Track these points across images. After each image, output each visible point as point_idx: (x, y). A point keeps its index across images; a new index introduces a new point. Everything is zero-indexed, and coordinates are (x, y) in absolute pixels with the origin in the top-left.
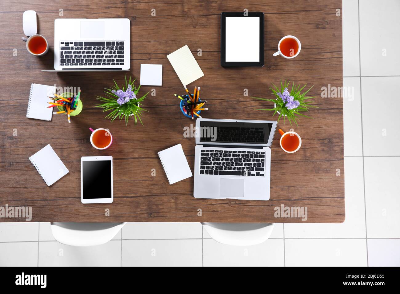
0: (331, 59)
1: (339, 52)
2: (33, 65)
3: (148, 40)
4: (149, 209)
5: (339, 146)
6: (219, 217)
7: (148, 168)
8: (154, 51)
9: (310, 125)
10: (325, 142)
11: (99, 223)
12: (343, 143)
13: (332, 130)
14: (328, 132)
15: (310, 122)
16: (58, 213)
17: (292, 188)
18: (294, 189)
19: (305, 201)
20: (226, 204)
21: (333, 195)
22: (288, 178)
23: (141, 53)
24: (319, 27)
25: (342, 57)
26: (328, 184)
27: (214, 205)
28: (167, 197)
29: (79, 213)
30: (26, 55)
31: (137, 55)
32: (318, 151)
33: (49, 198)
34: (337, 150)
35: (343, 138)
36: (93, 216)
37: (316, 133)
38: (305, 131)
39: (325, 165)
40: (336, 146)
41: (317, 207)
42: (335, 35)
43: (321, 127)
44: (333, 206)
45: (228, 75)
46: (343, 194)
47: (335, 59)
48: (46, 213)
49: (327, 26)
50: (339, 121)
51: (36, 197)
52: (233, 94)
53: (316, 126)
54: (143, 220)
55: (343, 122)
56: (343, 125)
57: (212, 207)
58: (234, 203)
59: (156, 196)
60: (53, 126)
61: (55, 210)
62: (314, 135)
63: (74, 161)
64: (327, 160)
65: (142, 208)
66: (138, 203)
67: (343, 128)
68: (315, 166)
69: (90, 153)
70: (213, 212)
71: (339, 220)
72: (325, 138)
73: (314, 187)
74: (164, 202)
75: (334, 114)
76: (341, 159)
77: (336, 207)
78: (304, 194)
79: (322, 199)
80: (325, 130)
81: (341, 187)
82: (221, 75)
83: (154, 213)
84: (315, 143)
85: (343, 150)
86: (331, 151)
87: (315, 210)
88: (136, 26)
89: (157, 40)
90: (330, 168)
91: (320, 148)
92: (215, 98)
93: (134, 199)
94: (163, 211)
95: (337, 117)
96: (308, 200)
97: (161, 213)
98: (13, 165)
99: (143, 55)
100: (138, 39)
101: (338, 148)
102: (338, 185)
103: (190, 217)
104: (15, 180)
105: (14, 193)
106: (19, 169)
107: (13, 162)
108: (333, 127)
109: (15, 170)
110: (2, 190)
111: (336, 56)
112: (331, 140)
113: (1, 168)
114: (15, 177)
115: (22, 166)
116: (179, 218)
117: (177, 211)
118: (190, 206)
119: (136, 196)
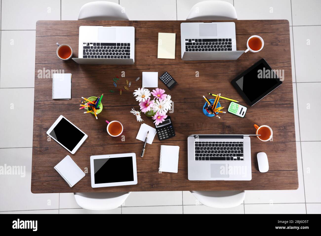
0: (283, 67)
1: (289, 63)
3: (147, 55)
4: (151, 181)
5: (292, 132)
7: (149, 150)
8: (152, 63)
9: (269, 117)
10: (281, 129)
12: (294, 129)
13: (286, 120)
14: (283, 121)
15: (269, 114)
16: (82, 186)
19: (268, 173)
21: (288, 169)
23: (142, 64)
24: (273, 44)
25: (291, 66)
26: (285, 160)
31: (139, 66)
34: (291, 135)
35: (294, 125)
37: (274, 122)
38: (266, 121)
39: (282, 146)
40: (289, 132)
41: (277, 178)
42: (285, 50)
43: (278, 117)
44: (289, 177)
45: (208, 80)
46: (296, 167)
47: (286, 67)
49: (279, 44)
50: (291, 113)
53: (274, 117)
54: (147, 190)
55: (294, 113)
56: (294, 116)
60: (78, 120)
63: (94, 146)
64: (283, 142)
65: (145, 180)
66: (143, 177)
67: (294, 118)
68: (274, 147)
69: (106, 140)
70: (199, 183)
71: (294, 187)
72: (281, 126)
73: (274, 163)
74: (162, 176)
75: (287, 108)
76: (293, 141)
77: (292, 178)
79: (280, 172)
80: (281, 120)
81: (294, 162)
82: (202, 80)
83: (155, 184)
84: (274, 129)
85: (295, 134)
86: (286, 135)
87: (276, 180)
88: (138, 45)
89: (153, 55)
90: (286, 148)
91: (278, 133)
94: (162, 182)
95: (289, 110)
96: (270, 172)
97: (160, 184)
98: (48, 149)
99: (144, 66)
100: (140, 55)
101: (291, 133)
102: (292, 161)
103: (182, 187)
104: (49, 161)
105: (49, 170)
106: (53, 153)
107: (48, 148)
108: (286, 118)
109: (49, 153)
110: (40, 168)
111: (287, 65)
112: (285, 127)
113: (39, 152)
114: (50, 159)
115: (55, 150)
116: (174, 188)
117: (172, 182)
118: (182, 179)
119: (141, 171)
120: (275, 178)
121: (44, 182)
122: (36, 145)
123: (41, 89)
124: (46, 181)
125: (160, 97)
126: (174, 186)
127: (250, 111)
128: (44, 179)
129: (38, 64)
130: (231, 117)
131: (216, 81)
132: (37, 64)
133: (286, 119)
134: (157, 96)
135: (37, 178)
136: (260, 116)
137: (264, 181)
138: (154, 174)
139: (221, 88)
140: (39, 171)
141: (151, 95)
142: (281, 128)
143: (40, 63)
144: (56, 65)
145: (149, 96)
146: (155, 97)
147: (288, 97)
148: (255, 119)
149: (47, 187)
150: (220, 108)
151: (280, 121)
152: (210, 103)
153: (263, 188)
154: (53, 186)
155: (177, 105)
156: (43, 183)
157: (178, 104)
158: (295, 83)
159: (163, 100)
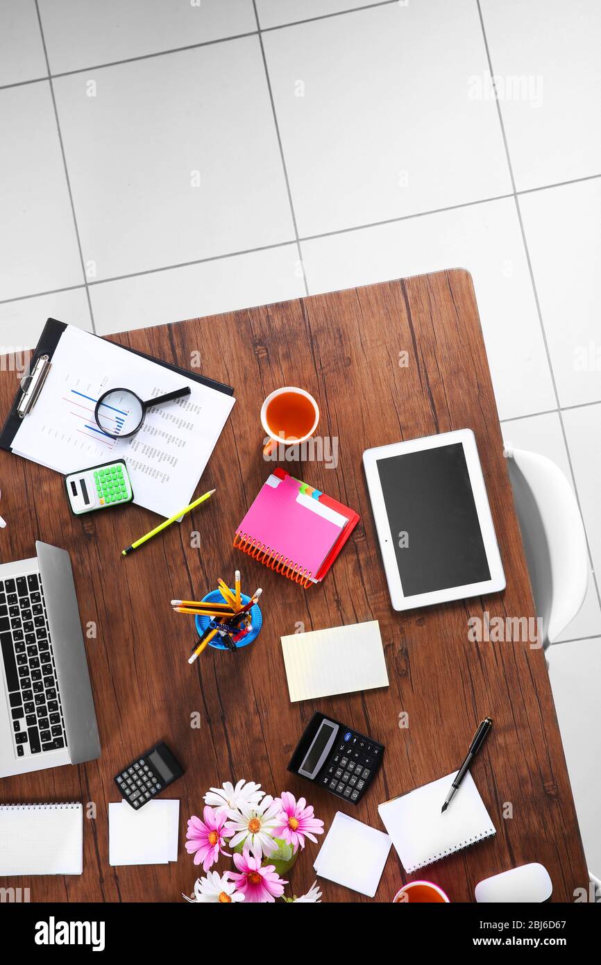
4: (536, 805)
5: (268, 317)
6: (520, 603)
10: (265, 355)
12: (258, 309)
13: (230, 344)
14: (236, 352)
17: (402, 418)
18: (405, 412)
19: (430, 380)
21: (401, 311)
22: (377, 435)
28: (493, 759)
32: (291, 368)
34: (280, 319)
35: (245, 312)
37: (245, 382)
38: (245, 411)
39: (325, 343)
40: (270, 326)
41: (442, 344)
43: (225, 373)
44: (430, 305)
45: (127, 646)
46: (392, 285)
50: (202, 328)
52: (177, 621)
54: (572, 817)
55: (202, 319)
56: (211, 317)
59: (495, 791)
62: (250, 386)
64: (312, 344)
65: (537, 826)
66: (527, 838)
67: (220, 315)
68: (334, 370)
71: (464, 282)
72: (253, 355)
74: (508, 764)
75: (186, 345)
76: (302, 307)
77: (431, 295)
78: (413, 386)
79: (417, 338)
80: (233, 360)
81: (375, 294)
82: (130, 667)
83: (544, 787)
84: (270, 379)
85: (277, 304)
86: (285, 336)
87: (449, 349)
90: (331, 330)
91: (283, 364)
92: (195, 671)
94: (533, 763)
95: (193, 335)
96: (426, 371)
97: (542, 768)
101: (274, 319)
102: (373, 301)
103: (534, 684)
108: (222, 341)
112: (257, 341)
116: (544, 713)
117: (525, 722)
118: (505, 687)
119: (506, 849)
120: (442, 351)
125: (218, 832)
126: (536, 714)
127: (218, 474)
131: (125, 616)
133: (227, 343)
134: (217, 848)
136: (232, 437)
137: (461, 392)
139: (151, 592)
141: (215, 872)
142: (260, 356)
145: (221, 876)
146: (220, 853)
147: (145, 347)
148: (245, 452)
150: (224, 590)
151: (236, 364)
152: (209, 631)
155: (239, 744)
157: (232, 746)
158: (89, 287)
159: (228, 820)
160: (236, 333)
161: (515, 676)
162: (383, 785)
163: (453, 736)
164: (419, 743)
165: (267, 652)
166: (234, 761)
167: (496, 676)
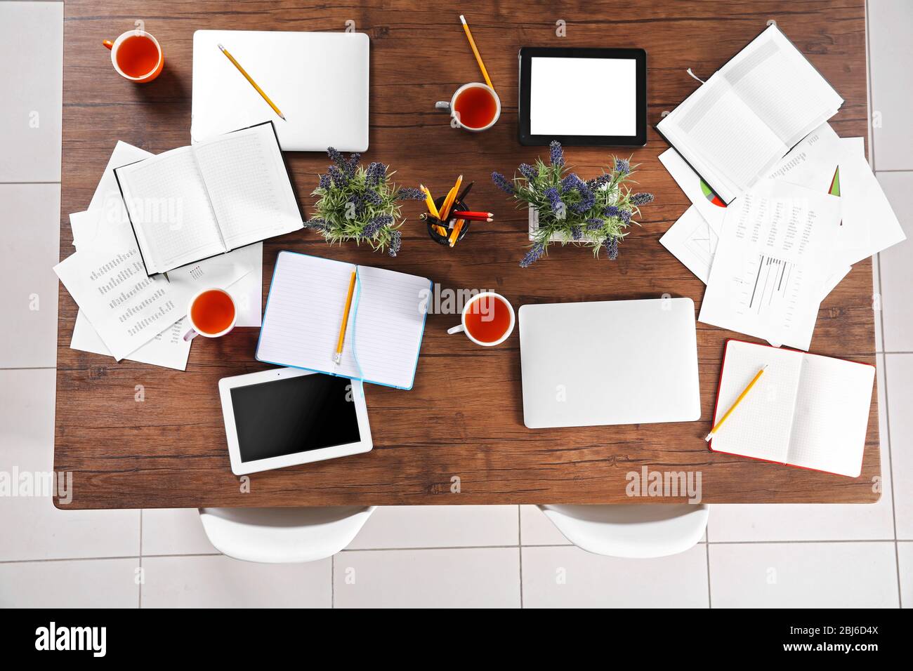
0: (841, 123)
1: (859, 108)
2: (150, 142)
3: (416, 82)
4: (425, 474)
5: (864, 324)
6: (589, 492)
7: (421, 379)
8: (429, 106)
10: (831, 316)
11: (309, 508)
12: (873, 316)
13: (846, 287)
14: (837, 292)
16: (212, 487)
20: (605, 460)
23: (401, 111)
24: (812, 50)
25: (865, 120)
27: (577, 464)
28: (466, 446)
29: (262, 486)
30: (133, 118)
31: (392, 116)
33: (191, 451)
34: (860, 334)
35: (871, 304)
36: (295, 492)
40: (856, 324)
42: (848, 68)
46: (875, 435)
47: (850, 123)
48: (185, 487)
49: (831, 48)
50: (862, 266)
51: (160, 450)
54: (412, 501)
55: (871, 268)
56: (871, 275)
57: (572, 469)
58: (624, 459)
59: (441, 443)
61: (206, 479)
65: (409, 472)
66: (400, 462)
70: (573, 481)
71: (869, 496)
72: (832, 305)
74: (460, 457)
76: (868, 354)
83: (438, 483)
85: (873, 333)
86: (844, 335)
88: (388, 50)
89: (437, 82)
91: (820, 329)
93: (391, 452)
98: (105, 374)
99: (406, 116)
100: (393, 80)
101: (861, 328)
103: (520, 491)
104: (110, 410)
105: (108, 439)
106: (120, 385)
107: (105, 368)
109: (110, 386)
110: (81, 432)
111: (852, 117)
112: (844, 311)
113: (78, 382)
114: (111, 403)
115: (128, 376)
116: (496, 495)
117: (490, 479)
118: (522, 467)
119: (394, 444)
121: (94, 476)
122: (67, 361)
123: (82, 186)
124: (99, 472)
126: (496, 489)
128: (93, 466)
129: (72, 105)
130: (675, 279)
132: (68, 108)
133: (846, 285)
135: (71, 461)
137: (773, 476)
138: (434, 453)
140: (77, 442)
142: (831, 311)
143: (78, 105)
144: (130, 109)
149: (103, 490)
153: (772, 496)
154: (121, 487)
155: (509, 241)
156: (89, 478)
157: (510, 235)
160: (853, 294)
161: (529, 477)
162: (459, 353)
163: (489, 417)
164: (488, 388)
165: (581, 276)
166: (498, 235)
167: (532, 462)
